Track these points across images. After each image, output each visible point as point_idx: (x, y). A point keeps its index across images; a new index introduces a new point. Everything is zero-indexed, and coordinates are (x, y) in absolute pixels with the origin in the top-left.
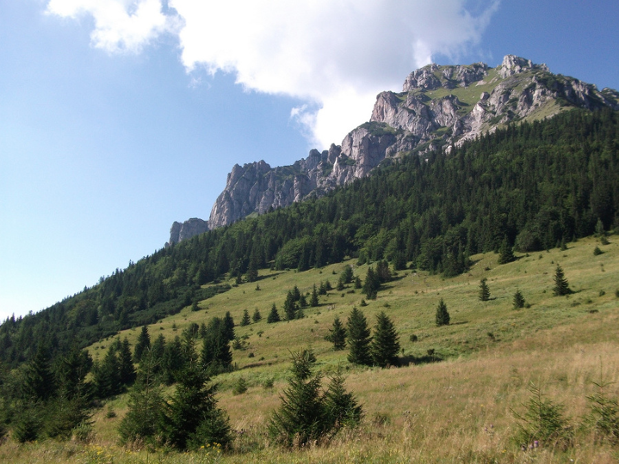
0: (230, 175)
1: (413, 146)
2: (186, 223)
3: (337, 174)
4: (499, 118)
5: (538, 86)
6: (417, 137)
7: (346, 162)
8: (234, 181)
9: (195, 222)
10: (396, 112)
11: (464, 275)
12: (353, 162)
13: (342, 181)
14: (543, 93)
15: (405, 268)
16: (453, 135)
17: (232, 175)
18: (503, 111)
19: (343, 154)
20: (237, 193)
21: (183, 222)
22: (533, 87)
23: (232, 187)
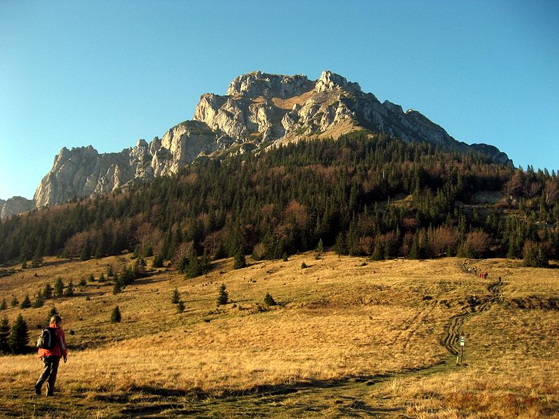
0: (57, 157)
1: (227, 147)
2: (9, 200)
3: (155, 167)
4: (305, 129)
5: (340, 105)
6: (231, 139)
7: (165, 155)
8: (61, 163)
9: (18, 200)
10: (217, 113)
11: (204, 276)
12: (171, 157)
13: (159, 173)
14: (344, 111)
15: (162, 266)
16: (263, 141)
17: (59, 157)
18: (309, 123)
19: (163, 148)
20: (62, 175)
21: (6, 200)
22: (336, 104)
23: (58, 169)
